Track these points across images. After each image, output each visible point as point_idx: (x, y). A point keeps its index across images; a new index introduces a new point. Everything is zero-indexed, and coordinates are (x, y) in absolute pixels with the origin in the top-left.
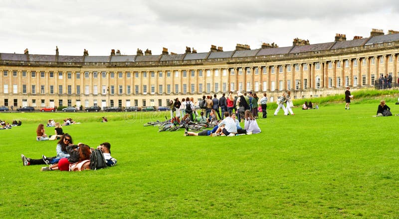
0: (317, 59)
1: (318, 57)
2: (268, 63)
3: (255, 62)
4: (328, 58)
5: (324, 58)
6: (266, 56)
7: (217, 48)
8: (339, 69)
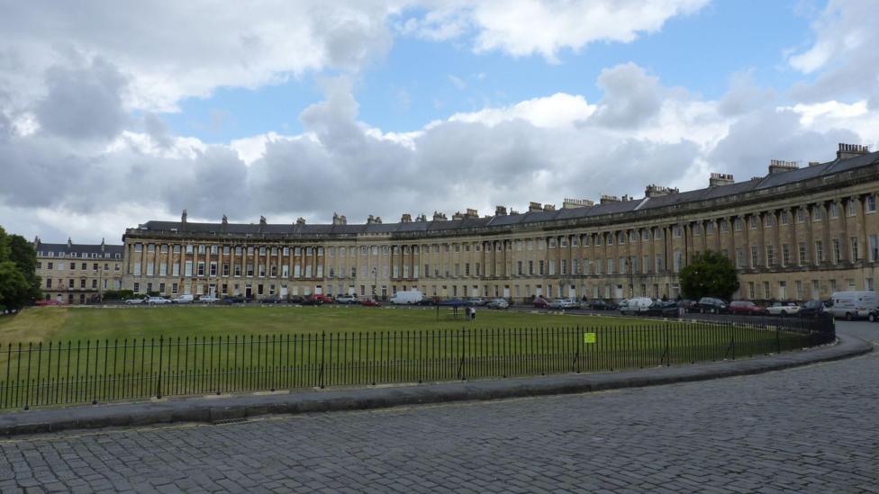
0: (675, 219)
1: (675, 215)
2: (602, 228)
3: (583, 226)
4: (692, 216)
5: (686, 217)
6: (600, 216)
7: (543, 207)
8: (711, 235)
